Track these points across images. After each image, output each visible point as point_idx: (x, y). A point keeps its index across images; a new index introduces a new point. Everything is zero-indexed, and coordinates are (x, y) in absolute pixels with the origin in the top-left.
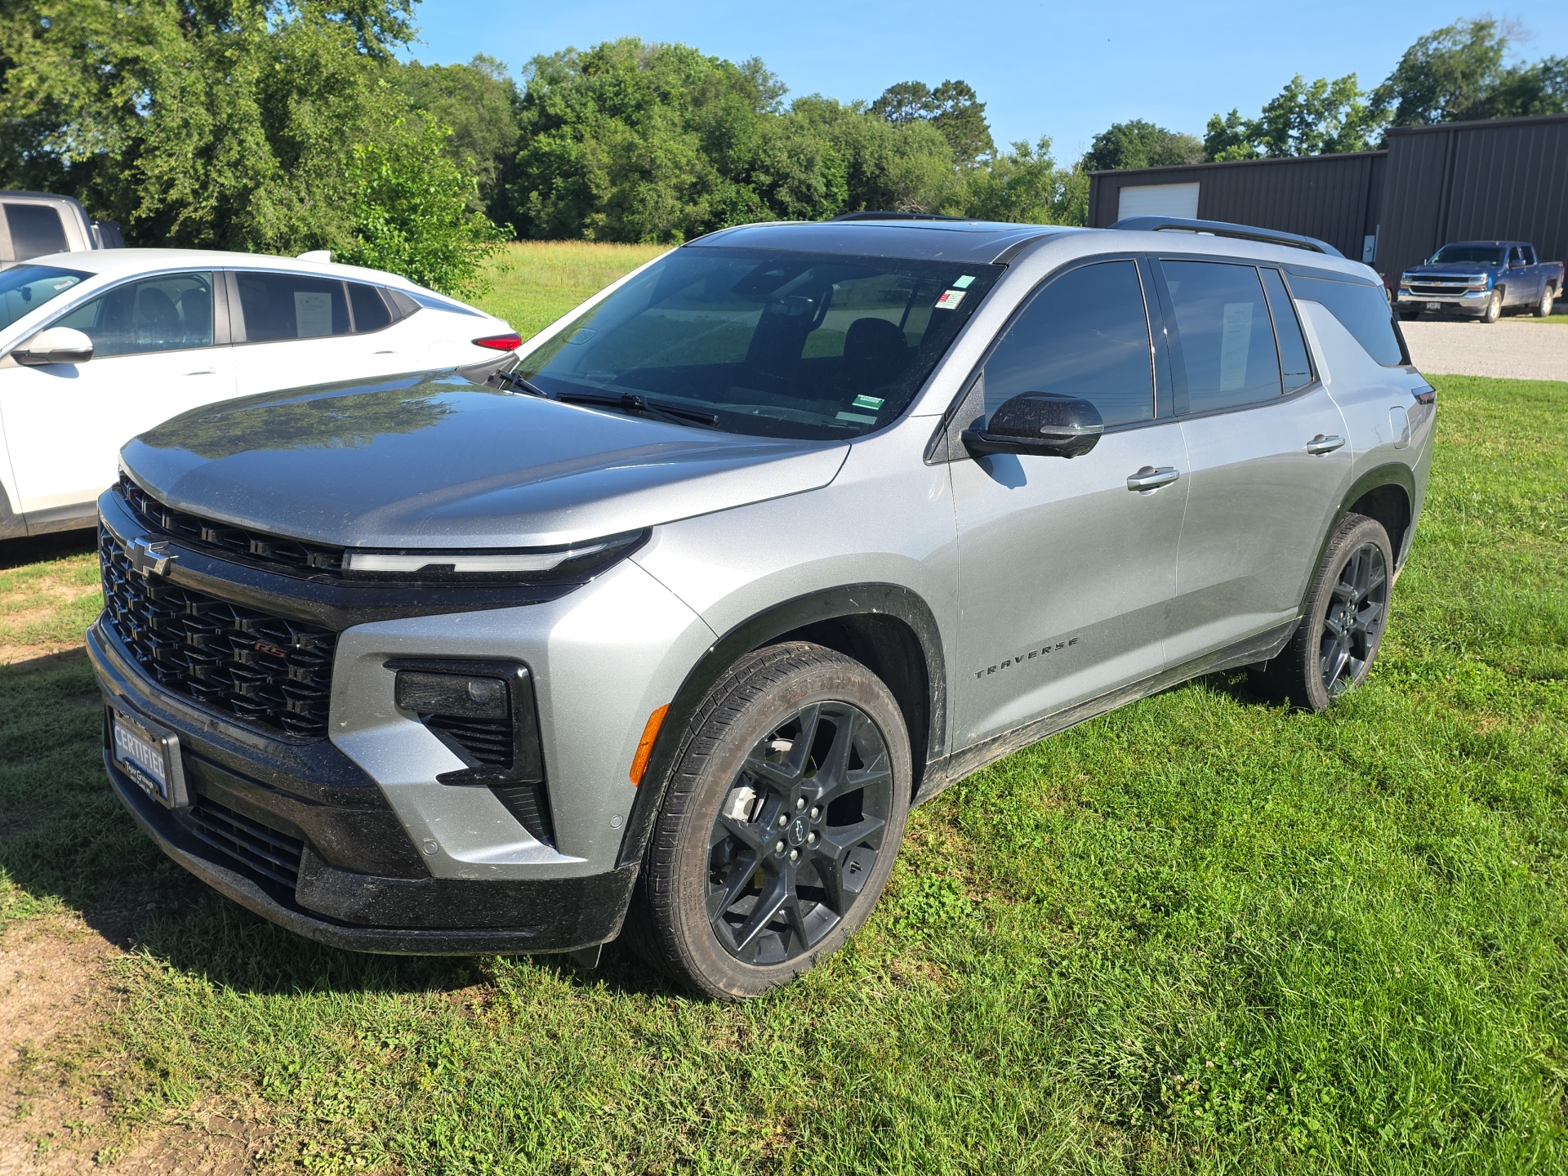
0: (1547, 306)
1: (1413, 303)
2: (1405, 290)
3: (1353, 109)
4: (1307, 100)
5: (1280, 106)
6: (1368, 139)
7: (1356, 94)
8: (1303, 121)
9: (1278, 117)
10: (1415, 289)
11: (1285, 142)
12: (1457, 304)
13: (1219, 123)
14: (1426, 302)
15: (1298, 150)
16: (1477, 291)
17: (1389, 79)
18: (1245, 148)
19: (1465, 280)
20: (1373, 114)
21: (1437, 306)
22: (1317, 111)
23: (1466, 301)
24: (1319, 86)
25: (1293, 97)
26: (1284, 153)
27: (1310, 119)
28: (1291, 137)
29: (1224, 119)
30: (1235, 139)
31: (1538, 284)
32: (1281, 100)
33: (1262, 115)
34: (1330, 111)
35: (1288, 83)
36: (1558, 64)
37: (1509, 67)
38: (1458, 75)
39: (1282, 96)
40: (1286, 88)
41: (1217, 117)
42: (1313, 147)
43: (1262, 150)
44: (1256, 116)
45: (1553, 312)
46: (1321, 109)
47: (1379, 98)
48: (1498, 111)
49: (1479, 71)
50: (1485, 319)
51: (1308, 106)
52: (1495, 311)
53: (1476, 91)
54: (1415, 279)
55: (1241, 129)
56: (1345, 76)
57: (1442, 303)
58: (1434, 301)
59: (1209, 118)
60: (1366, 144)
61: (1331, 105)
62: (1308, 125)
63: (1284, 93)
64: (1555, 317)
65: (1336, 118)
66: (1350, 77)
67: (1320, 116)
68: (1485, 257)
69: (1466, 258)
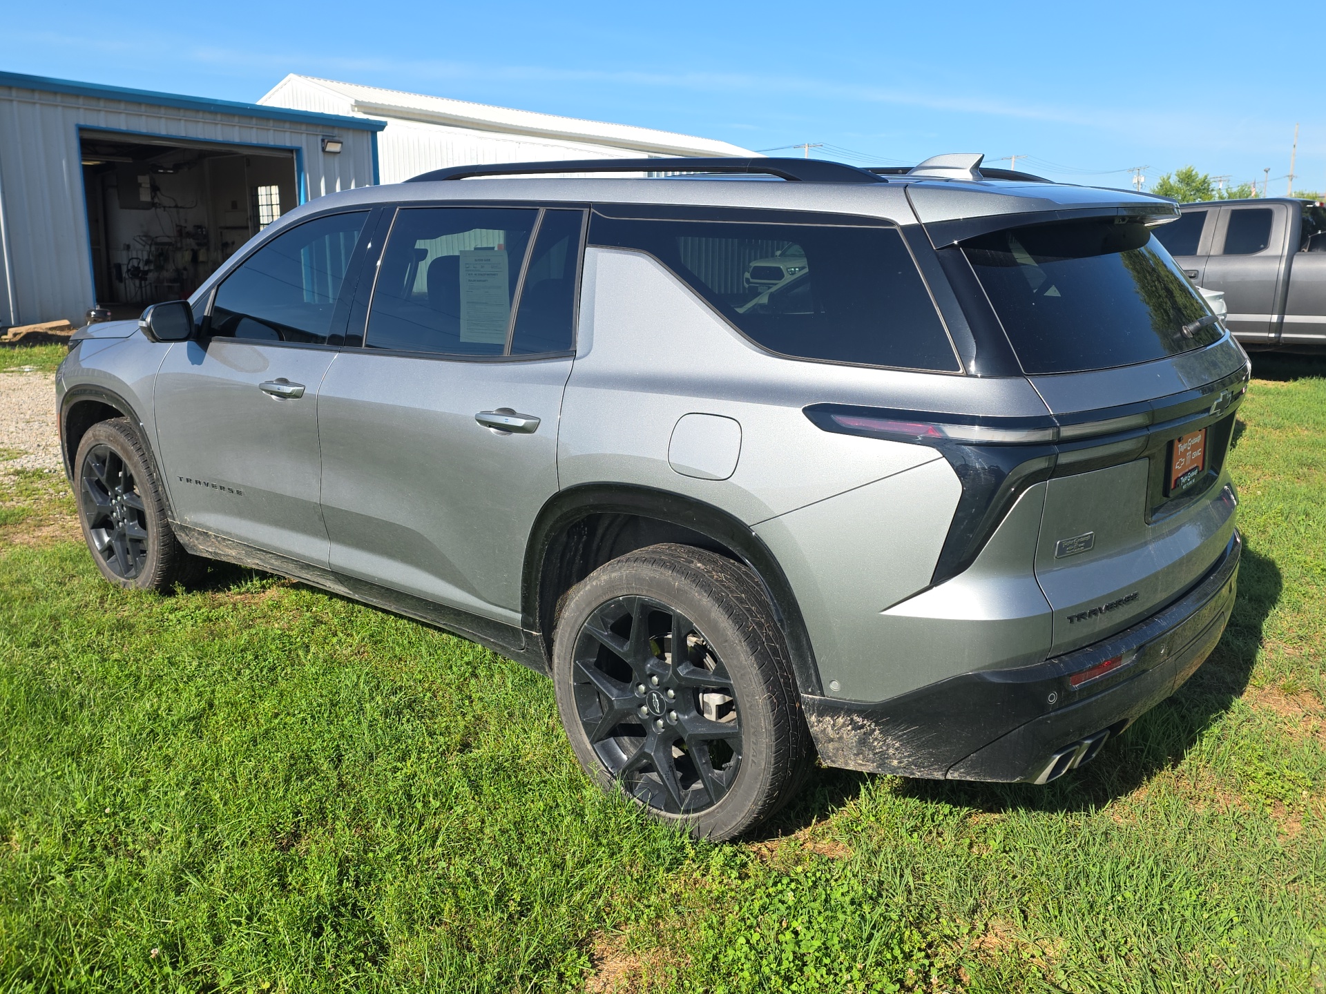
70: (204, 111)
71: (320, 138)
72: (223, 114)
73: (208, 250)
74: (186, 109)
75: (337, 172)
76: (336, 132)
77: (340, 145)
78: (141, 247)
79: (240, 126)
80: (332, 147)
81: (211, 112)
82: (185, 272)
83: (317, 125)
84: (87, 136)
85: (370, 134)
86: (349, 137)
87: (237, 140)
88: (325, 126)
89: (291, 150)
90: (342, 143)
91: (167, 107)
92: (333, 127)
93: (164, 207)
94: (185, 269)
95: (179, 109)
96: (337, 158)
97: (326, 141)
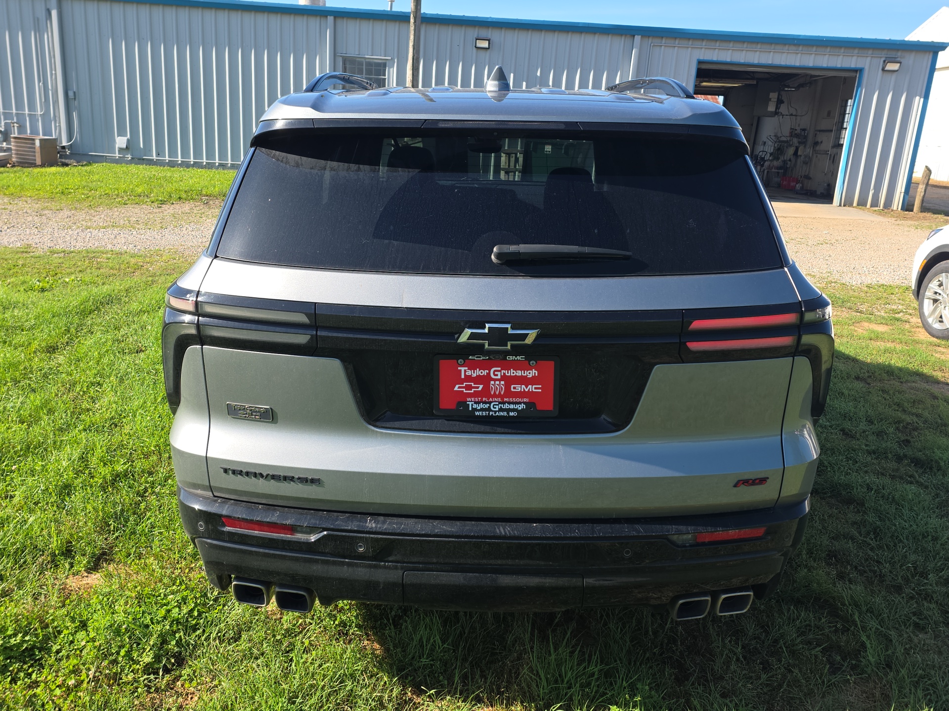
70: (790, 44)
71: (883, 59)
72: (804, 45)
73: (805, 147)
74: (777, 44)
75: (892, 86)
76: (899, 54)
77: (899, 64)
78: (771, 143)
79: (815, 54)
80: (891, 67)
81: (795, 45)
82: (789, 162)
83: (883, 49)
84: (704, 67)
85: (931, 55)
86: (910, 59)
87: (811, 64)
88: (889, 49)
89: (855, 71)
90: (900, 63)
91: (763, 43)
92: (898, 50)
93: (783, 115)
94: (790, 160)
95: (771, 44)
96: (894, 75)
97: (887, 61)
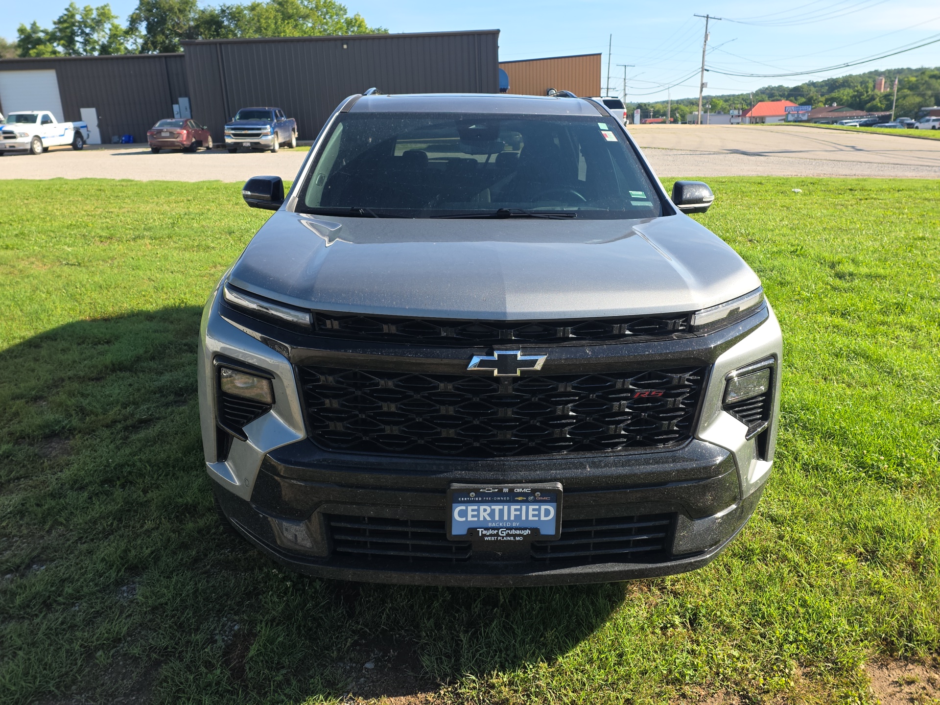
0: (294, 143)
1: (235, 143)
2: (229, 136)
3: (113, 26)
4: (82, 18)
5: (65, 21)
6: (126, 45)
7: (113, 17)
8: (83, 32)
9: (67, 28)
10: (235, 135)
11: (75, 45)
12: (258, 143)
13: (25, 29)
14: (242, 143)
15: (85, 50)
16: (266, 135)
17: (137, 9)
18: (49, 47)
19: (260, 129)
20: (132, 30)
21: (249, 144)
22: (91, 26)
23: (263, 140)
24: (87, 11)
25: (73, 16)
26: (76, 52)
27: (87, 30)
28: (78, 41)
29: (28, 28)
30: (39, 41)
31: (289, 131)
32: (65, 17)
33: (54, 26)
34: (98, 26)
35: (67, 7)
36: (228, 8)
37: (202, 8)
38: (176, 10)
39: (65, 15)
40: (67, 10)
41: (23, 25)
42: (94, 49)
43: (60, 49)
44: (51, 27)
45: (298, 145)
46: (94, 25)
47: (134, 21)
48: (201, 33)
49: (188, 9)
50: (273, 151)
51: (84, 23)
52: (277, 147)
53: (188, 21)
54: (233, 129)
55: (41, 35)
56: (103, 5)
57: (251, 143)
58: (247, 142)
59: (18, 27)
60: (126, 48)
61: (98, 24)
62: (87, 34)
63: (66, 12)
64: (298, 148)
65: (104, 31)
66: (106, 6)
67: (93, 29)
68: (264, 116)
69: (254, 117)
